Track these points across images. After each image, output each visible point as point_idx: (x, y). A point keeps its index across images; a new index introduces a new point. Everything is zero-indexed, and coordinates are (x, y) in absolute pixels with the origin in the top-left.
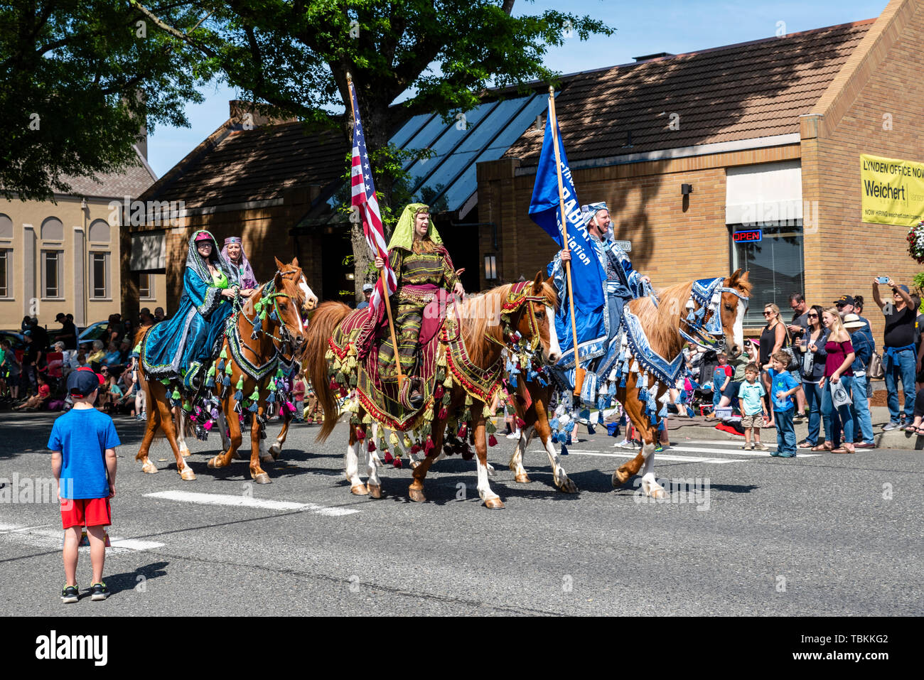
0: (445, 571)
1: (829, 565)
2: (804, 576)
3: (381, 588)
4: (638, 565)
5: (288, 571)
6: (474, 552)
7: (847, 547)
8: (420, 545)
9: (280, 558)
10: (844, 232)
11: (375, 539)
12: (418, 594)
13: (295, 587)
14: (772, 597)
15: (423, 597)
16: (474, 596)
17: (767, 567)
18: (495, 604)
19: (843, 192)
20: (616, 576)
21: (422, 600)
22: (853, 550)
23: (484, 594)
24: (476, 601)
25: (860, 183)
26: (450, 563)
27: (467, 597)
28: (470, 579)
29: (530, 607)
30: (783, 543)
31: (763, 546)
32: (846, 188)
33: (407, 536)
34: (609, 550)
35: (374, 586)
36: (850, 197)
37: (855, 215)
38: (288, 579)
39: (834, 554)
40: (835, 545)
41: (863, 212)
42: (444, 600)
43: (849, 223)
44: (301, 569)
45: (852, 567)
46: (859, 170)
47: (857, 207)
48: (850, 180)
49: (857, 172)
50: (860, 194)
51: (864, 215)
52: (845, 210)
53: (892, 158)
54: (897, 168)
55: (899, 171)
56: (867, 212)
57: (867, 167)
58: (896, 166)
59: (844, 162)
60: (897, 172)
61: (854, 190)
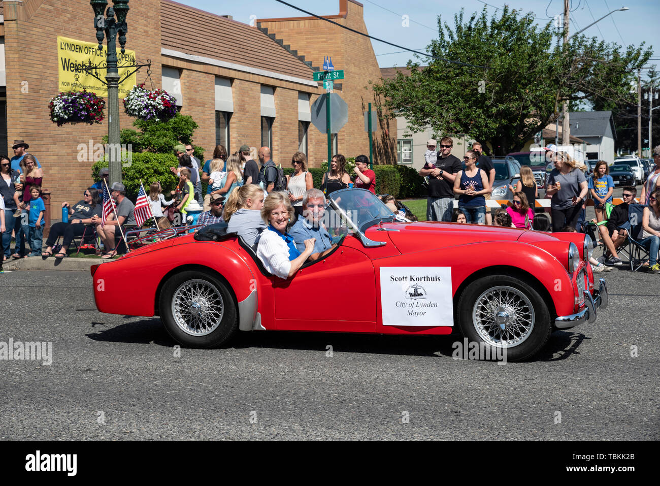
10: (41, 99)
19: (41, 67)
25: (57, 60)
32: (44, 63)
36: (48, 71)
37: (52, 86)
41: (60, 83)
43: (45, 92)
46: (57, 50)
47: (54, 79)
48: (48, 57)
49: (55, 51)
50: (57, 69)
51: (60, 86)
52: (43, 81)
53: (86, 41)
54: (90, 50)
55: (93, 52)
56: (63, 83)
57: (63, 47)
58: (90, 48)
59: (43, 42)
60: (91, 53)
61: (52, 65)
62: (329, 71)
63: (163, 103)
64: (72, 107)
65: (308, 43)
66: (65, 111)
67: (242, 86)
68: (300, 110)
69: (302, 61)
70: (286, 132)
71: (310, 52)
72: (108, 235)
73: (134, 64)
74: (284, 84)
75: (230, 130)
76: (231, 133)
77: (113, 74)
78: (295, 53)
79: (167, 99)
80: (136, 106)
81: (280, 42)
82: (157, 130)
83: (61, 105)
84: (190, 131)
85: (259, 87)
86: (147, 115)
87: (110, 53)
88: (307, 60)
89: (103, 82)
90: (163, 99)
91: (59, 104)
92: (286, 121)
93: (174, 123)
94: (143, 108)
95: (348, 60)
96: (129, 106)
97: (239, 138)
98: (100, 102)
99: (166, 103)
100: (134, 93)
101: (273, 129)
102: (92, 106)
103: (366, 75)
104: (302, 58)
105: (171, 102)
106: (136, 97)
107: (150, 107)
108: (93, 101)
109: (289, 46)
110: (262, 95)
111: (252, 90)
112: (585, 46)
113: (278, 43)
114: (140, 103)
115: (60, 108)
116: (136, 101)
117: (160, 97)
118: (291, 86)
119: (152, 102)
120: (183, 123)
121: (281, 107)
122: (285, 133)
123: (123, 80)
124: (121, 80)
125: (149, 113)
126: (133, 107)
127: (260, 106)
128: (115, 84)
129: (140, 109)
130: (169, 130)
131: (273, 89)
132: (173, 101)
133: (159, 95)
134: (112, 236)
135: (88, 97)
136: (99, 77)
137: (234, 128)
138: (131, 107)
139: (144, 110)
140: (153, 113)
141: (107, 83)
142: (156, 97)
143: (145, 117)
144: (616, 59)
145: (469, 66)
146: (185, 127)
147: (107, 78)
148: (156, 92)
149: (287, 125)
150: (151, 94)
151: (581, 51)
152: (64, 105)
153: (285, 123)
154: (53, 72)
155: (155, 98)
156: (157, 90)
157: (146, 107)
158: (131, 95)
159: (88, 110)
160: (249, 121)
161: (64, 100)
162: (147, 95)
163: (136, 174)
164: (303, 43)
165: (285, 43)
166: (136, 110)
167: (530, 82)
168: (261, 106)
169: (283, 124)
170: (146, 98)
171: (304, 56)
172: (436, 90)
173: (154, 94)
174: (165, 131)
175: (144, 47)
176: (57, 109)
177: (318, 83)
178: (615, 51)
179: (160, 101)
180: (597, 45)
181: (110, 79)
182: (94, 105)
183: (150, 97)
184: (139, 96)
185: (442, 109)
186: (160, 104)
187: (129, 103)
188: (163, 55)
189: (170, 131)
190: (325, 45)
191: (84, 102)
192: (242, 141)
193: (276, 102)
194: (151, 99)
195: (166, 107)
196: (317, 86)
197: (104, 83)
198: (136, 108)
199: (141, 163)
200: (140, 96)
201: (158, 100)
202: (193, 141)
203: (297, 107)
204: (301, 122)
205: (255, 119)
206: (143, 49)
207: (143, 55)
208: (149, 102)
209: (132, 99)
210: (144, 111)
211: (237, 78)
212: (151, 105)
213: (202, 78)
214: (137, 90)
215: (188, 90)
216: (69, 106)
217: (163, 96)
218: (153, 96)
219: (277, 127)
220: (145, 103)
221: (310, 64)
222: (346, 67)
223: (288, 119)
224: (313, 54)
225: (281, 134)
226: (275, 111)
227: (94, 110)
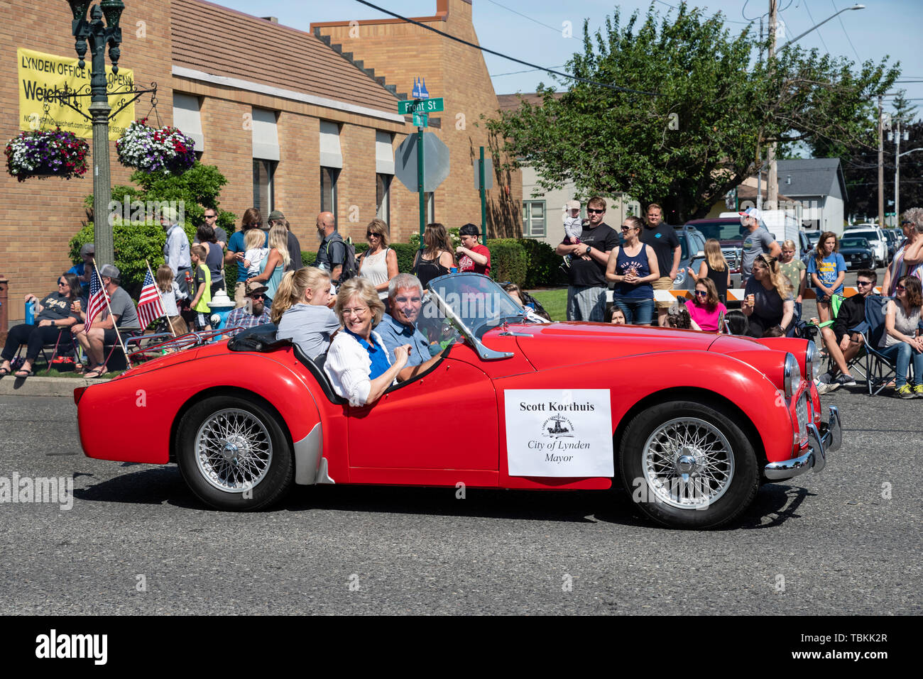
25: (17, 83)
36: (4, 100)
37: (10, 122)
41: (22, 118)
43: (2, 132)
46: (17, 68)
48: (3, 79)
49: (14, 70)
50: (16, 98)
51: (22, 122)
53: (60, 55)
54: (67, 68)
55: (70, 71)
56: (26, 118)
57: (26, 64)
58: (66, 65)
60: (68, 72)
61: (9, 90)
62: (421, 99)
63: (174, 147)
64: (40, 153)
65: (390, 57)
66: (29, 159)
67: (292, 121)
68: (378, 158)
69: (381, 84)
70: (358, 190)
71: (392, 72)
72: (94, 343)
73: (131, 90)
74: (355, 119)
75: (275, 187)
76: (275, 192)
77: (100, 103)
78: (370, 72)
79: (181, 141)
80: (134, 152)
81: (348, 57)
82: (166, 188)
83: (24, 151)
84: (216, 188)
85: (317, 123)
86: (152, 164)
87: (95, 73)
88: (388, 83)
89: (85, 116)
90: (175, 142)
91: (20, 149)
92: (358, 173)
93: (191, 177)
94: (146, 154)
95: (449, 83)
96: (125, 152)
97: (288, 199)
98: (82, 145)
99: (180, 148)
100: (131, 132)
101: (338, 185)
102: (70, 151)
103: (477, 104)
104: (381, 81)
105: (187, 145)
106: (134, 138)
107: (156, 154)
108: (71, 145)
109: (362, 62)
110: (322, 135)
111: (307, 128)
112: (801, 62)
113: (345, 58)
114: (142, 147)
115: (22, 154)
116: (135, 144)
117: (170, 138)
118: (365, 121)
119: (159, 146)
120: (205, 176)
121: (351, 153)
122: (356, 191)
123: (115, 114)
124: (112, 113)
125: (155, 162)
126: (131, 153)
127: (319, 152)
128: (105, 119)
129: (140, 155)
130: (184, 187)
131: (338, 125)
132: (189, 144)
133: (169, 135)
134: (99, 345)
135: (64, 138)
136: (79, 109)
137: (280, 184)
138: (128, 152)
139: (146, 157)
140: (160, 162)
141: (92, 117)
142: (165, 139)
143: (149, 168)
144: (846, 82)
145: (629, 92)
146: (208, 183)
147: (91, 111)
148: (165, 130)
149: (358, 180)
150: (157, 134)
151: (794, 70)
152: (27, 151)
153: (357, 177)
154: (11, 101)
155: (163, 140)
156: (166, 128)
157: (150, 153)
158: (128, 135)
159: (63, 158)
160: (302, 174)
161: (27, 144)
162: (152, 136)
163: (136, 253)
164: (383, 58)
165: (356, 58)
166: (135, 157)
167: (719, 116)
168: (321, 151)
169: (353, 177)
170: (149, 140)
171: (384, 78)
172: (580, 128)
173: (162, 134)
174: (179, 189)
175: (146, 64)
176: (17, 156)
177: (405, 117)
178: (845, 70)
179: (170, 145)
180: (818, 60)
181: (96, 112)
182: (72, 150)
183: (156, 138)
184: (139, 137)
185: (589, 156)
186: (170, 149)
187: (124, 146)
188: (174, 76)
189: (185, 189)
190: (416, 61)
191: (58, 145)
192: (293, 203)
193: (343, 145)
194: (158, 142)
195: (179, 153)
196: (404, 121)
197: (88, 117)
198: (135, 155)
199: (143, 236)
200: (141, 137)
201: (168, 142)
202: (219, 203)
203: (374, 153)
204: (381, 176)
205: (311, 171)
206: (145, 67)
207: (145, 75)
208: (154, 146)
209: (128, 142)
210: (147, 160)
211: (285, 109)
212: (157, 150)
213: (232, 111)
214: (137, 128)
215: (212, 128)
216: (35, 152)
217: (174, 137)
218: (160, 137)
219: (344, 182)
220: (149, 147)
221: (393, 89)
222: (447, 94)
223: (360, 171)
224: (398, 74)
225: (350, 193)
226: (341, 159)
227: (73, 158)
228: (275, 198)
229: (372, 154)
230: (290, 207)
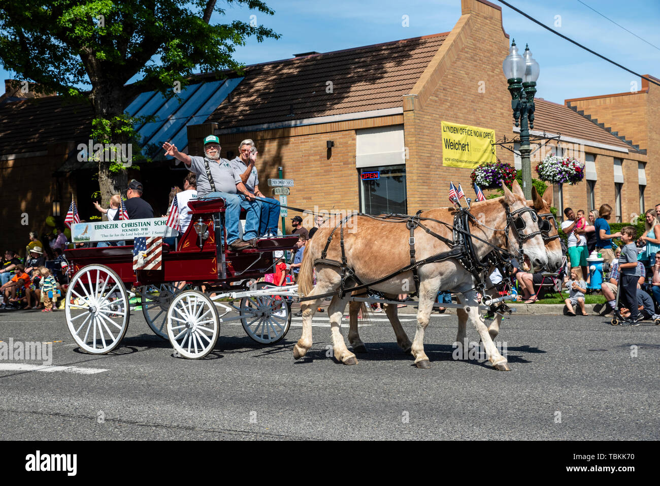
0: (170, 407)
1: (423, 390)
2: (407, 397)
3: (125, 422)
4: (301, 396)
5: (56, 414)
6: (190, 394)
7: (434, 378)
8: (152, 391)
9: (51, 405)
10: (431, 173)
11: (120, 389)
12: (151, 424)
13: (62, 425)
14: (387, 412)
15: (154, 426)
16: (190, 424)
17: (385, 393)
18: (205, 427)
19: (431, 146)
20: (286, 404)
21: (154, 428)
22: (439, 379)
23: (197, 421)
24: (191, 426)
25: (441, 140)
26: (173, 402)
27: (185, 424)
28: (188, 412)
29: (229, 428)
30: (394, 377)
31: (382, 380)
32: (432, 144)
33: (143, 385)
34: (281, 388)
35: (120, 421)
36: (436, 150)
37: (438, 162)
38: (56, 419)
39: (427, 382)
40: (427, 377)
41: (444, 159)
42: (169, 427)
43: (434, 167)
44: (66, 412)
45: (438, 390)
46: (441, 132)
47: (439, 156)
48: (435, 138)
49: (439, 133)
50: (441, 148)
51: (444, 161)
52: (433, 158)
53: (461, 124)
55: (466, 132)
56: (446, 159)
57: (445, 130)
58: (463, 129)
59: (432, 126)
60: (464, 133)
61: (438, 145)
63: (574, 169)
64: (492, 176)
65: (613, 116)
66: (486, 180)
68: (615, 174)
69: (609, 132)
71: (616, 124)
72: (527, 282)
74: (603, 152)
75: (563, 193)
76: (563, 196)
77: (526, 146)
78: (602, 125)
79: (577, 165)
80: (551, 172)
81: (588, 117)
83: (483, 175)
86: (562, 178)
87: (523, 129)
88: (613, 131)
90: (574, 165)
91: (480, 175)
94: (558, 173)
96: (544, 173)
97: (570, 199)
98: (514, 171)
99: (577, 169)
100: (547, 161)
101: (595, 190)
102: (508, 174)
104: (608, 130)
105: (581, 167)
106: (550, 164)
107: (564, 173)
108: (509, 171)
109: (596, 120)
110: (587, 162)
113: (586, 118)
114: (555, 169)
115: (482, 177)
116: (550, 168)
117: (571, 164)
118: (608, 153)
119: (565, 168)
120: (540, 187)
121: (601, 171)
122: (604, 193)
125: (563, 178)
126: (548, 173)
128: (528, 155)
129: (554, 174)
133: (570, 162)
135: (505, 167)
136: (513, 150)
137: (566, 191)
138: (546, 173)
140: (566, 177)
141: (521, 154)
142: (569, 164)
143: (559, 181)
147: (521, 151)
150: (564, 161)
152: (485, 175)
153: (605, 185)
154: (439, 150)
155: (567, 165)
157: (560, 173)
158: (545, 163)
159: (504, 178)
161: (485, 171)
162: (561, 163)
164: (609, 117)
169: (603, 185)
170: (560, 165)
171: (610, 128)
173: (566, 161)
175: (501, 126)
176: (478, 178)
177: (628, 150)
179: (572, 167)
181: (523, 151)
182: (509, 173)
183: (563, 164)
184: (552, 164)
186: (572, 170)
187: (543, 170)
190: (630, 117)
191: (501, 171)
192: (573, 201)
193: (597, 167)
194: (564, 166)
195: (576, 171)
196: (628, 152)
197: (518, 154)
198: (551, 174)
200: (554, 164)
201: (570, 166)
203: (613, 170)
204: (616, 184)
206: (500, 128)
207: (501, 132)
208: (563, 168)
209: (546, 167)
210: (559, 176)
212: (564, 171)
214: (550, 159)
216: (489, 176)
217: (573, 163)
218: (565, 163)
219: (598, 188)
220: (559, 169)
221: (616, 134)
222: (649, 135)
223: (606, 181)
224: (619, 125)
225: (602, 195)
226: (596, 175)
227: (510, 178)
228: (564, 199)
229: (612, 172)
230: (572, 204)
